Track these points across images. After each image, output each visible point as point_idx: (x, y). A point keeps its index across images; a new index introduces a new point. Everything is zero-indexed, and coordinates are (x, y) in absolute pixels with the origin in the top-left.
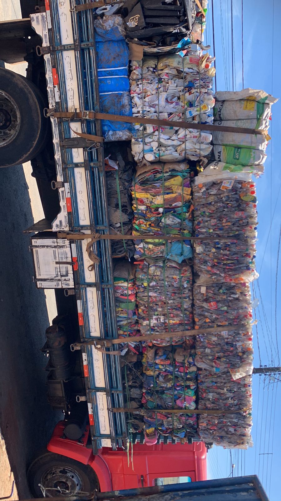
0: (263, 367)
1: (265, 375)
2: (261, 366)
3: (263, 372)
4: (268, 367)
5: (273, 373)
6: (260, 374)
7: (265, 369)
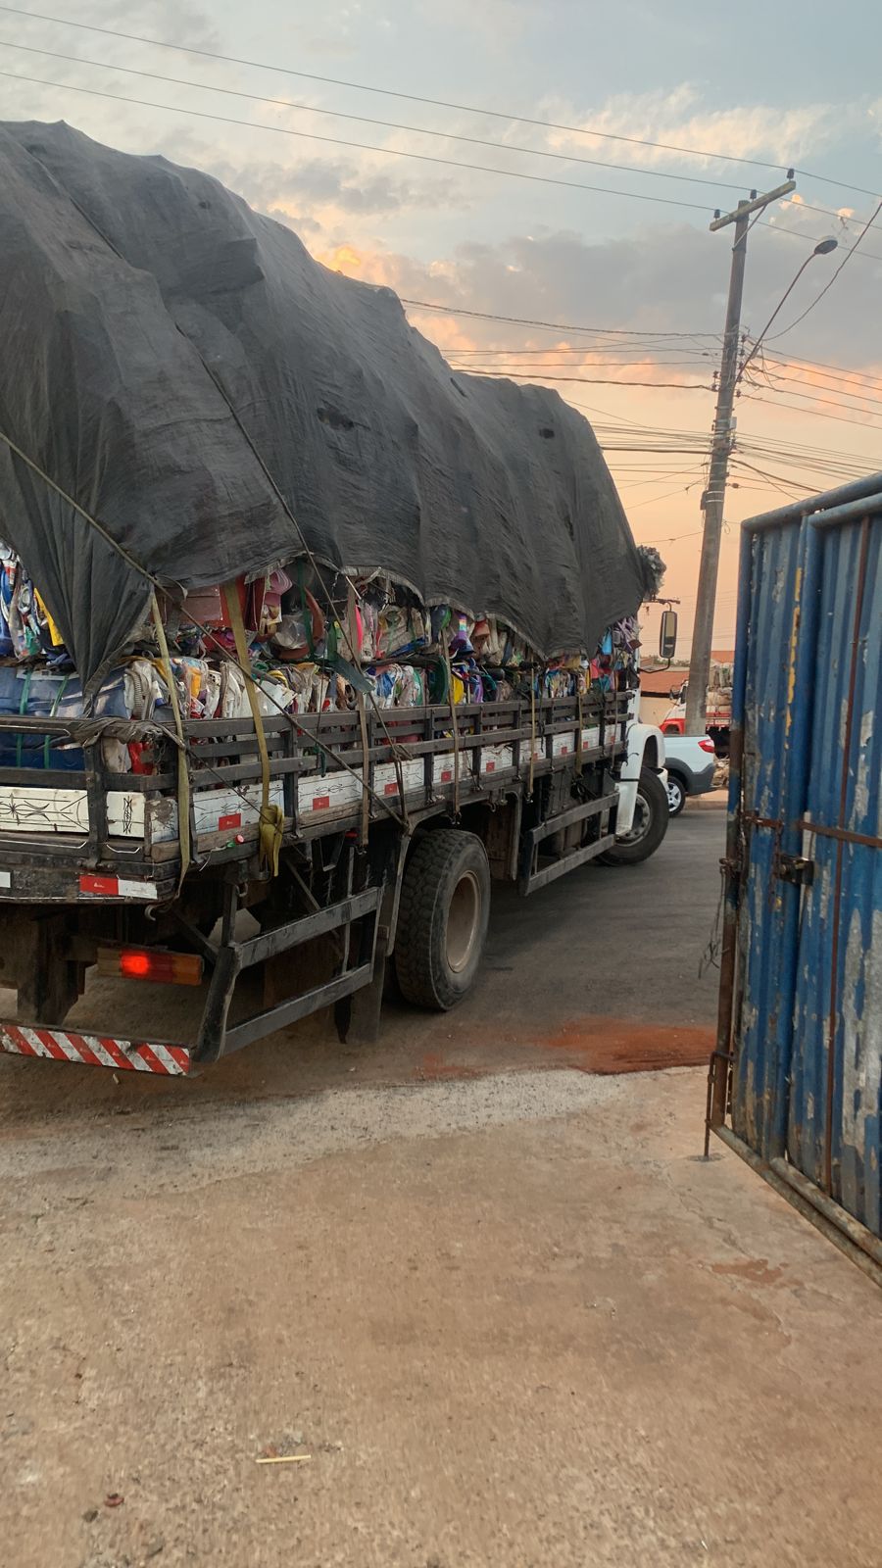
0: (718, 382)
1: (740, 379)
2: (714, 389)
3: (732, 385)
4: (719, 370)
5: (739, 358)
6: (735, 394)
7: (724, 378)
